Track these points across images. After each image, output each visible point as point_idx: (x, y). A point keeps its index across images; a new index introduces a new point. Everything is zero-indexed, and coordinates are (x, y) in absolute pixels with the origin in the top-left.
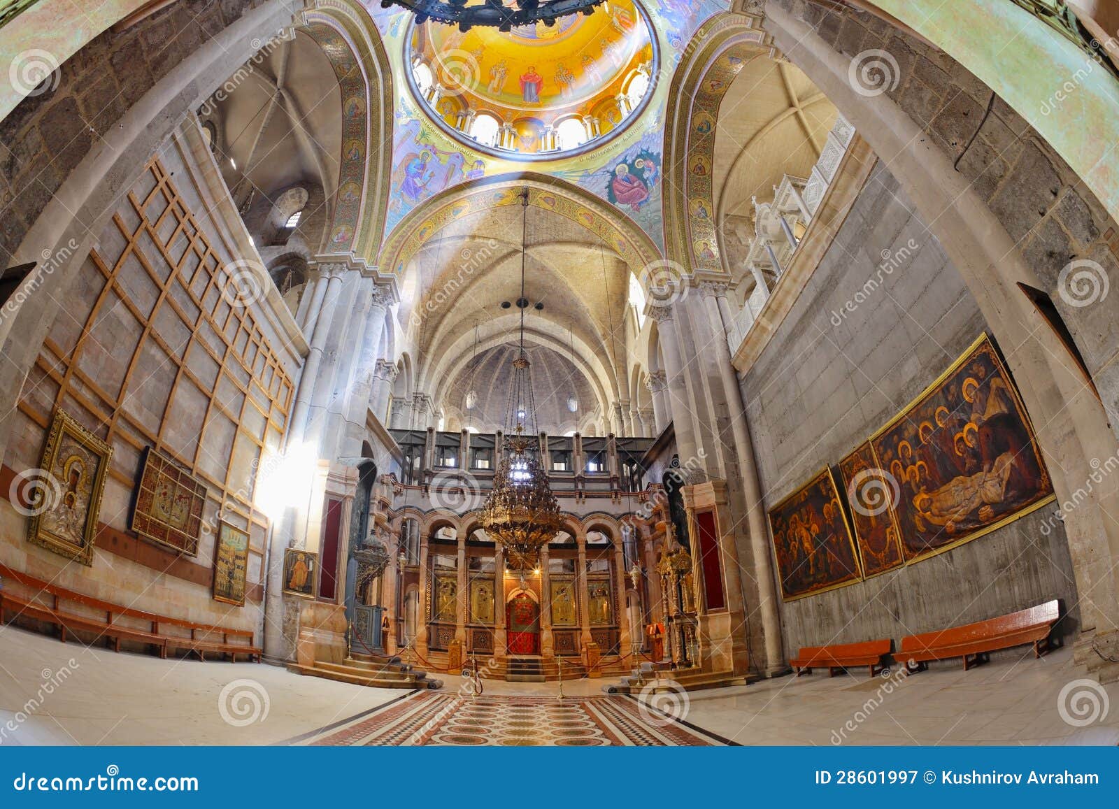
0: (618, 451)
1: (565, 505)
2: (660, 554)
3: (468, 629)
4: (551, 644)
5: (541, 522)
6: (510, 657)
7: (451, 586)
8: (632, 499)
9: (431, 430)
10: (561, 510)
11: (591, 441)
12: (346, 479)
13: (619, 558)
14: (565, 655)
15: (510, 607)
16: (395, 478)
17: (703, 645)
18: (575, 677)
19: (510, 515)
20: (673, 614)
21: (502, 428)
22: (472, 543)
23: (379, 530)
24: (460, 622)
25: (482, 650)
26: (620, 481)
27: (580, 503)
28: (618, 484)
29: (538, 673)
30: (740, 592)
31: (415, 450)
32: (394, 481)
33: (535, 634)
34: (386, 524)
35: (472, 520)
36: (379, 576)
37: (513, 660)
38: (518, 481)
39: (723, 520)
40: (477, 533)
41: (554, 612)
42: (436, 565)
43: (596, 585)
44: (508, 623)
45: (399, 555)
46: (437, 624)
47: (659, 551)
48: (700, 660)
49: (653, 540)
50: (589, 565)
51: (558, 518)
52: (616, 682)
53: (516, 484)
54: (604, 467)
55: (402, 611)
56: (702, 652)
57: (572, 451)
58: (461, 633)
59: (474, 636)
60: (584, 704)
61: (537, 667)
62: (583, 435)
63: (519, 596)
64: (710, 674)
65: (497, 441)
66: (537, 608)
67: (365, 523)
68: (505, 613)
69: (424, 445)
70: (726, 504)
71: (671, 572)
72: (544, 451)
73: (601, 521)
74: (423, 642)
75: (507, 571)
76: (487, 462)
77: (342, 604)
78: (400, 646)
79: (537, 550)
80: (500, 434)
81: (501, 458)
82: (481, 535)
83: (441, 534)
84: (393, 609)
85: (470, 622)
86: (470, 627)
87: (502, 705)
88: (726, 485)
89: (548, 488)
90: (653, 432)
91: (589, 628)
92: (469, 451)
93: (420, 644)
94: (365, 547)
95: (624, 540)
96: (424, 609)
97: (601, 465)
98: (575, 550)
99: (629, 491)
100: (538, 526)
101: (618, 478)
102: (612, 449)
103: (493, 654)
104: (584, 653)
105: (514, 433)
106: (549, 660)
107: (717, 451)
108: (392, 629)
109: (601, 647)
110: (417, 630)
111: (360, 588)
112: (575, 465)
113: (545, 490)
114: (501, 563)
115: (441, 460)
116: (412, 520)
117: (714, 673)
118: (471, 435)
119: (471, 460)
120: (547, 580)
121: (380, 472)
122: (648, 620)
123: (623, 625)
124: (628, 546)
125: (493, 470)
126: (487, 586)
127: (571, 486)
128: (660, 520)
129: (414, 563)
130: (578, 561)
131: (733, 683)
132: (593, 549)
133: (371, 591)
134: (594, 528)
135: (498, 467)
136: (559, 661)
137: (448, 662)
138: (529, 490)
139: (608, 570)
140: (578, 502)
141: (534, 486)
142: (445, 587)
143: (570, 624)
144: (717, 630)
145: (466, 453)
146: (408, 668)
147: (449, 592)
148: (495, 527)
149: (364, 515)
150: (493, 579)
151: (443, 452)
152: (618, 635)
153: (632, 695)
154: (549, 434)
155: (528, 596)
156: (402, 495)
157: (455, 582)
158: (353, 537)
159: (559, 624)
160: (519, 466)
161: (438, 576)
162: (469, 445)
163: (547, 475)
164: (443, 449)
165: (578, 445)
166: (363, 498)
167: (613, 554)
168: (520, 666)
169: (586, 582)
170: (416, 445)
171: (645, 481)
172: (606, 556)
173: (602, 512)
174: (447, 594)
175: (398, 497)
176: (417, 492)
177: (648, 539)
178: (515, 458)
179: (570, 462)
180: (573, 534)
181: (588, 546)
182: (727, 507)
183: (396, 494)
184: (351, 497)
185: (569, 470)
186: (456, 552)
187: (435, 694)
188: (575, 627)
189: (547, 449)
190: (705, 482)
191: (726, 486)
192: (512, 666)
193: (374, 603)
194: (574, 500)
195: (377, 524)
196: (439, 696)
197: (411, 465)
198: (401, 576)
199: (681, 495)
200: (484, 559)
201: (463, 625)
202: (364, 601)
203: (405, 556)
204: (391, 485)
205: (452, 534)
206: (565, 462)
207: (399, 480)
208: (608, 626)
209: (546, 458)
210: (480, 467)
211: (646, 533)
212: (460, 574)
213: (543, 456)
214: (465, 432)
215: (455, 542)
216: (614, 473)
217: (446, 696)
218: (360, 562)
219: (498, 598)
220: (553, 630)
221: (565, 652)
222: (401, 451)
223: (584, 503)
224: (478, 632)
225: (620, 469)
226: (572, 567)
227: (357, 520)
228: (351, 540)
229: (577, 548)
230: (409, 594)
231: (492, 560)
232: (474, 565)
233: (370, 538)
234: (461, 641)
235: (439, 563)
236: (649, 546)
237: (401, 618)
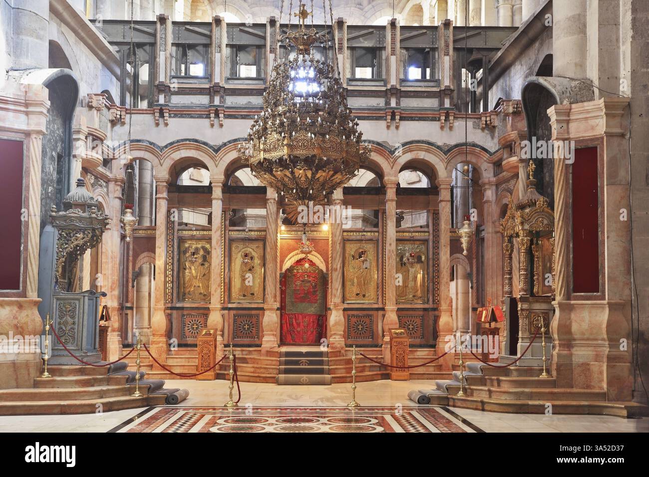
0: (455, 49)
1: (369, 130)
2: (506, 206)
3: (226, 312)
4: (340, 330)
5: (334, 155)
6: (284, 349)
7: (202, 252)
8: (470, 123)
9: (162, 19)
10: (363, 138)
11: (415, 33)
12: (27, 105)
13: (445, 210)
14: (361, 346)
15: (286, 278)
16: (110, 98)
17: (560, 345)
18: (371, 379)
19: (288, 145)
20: (517, 295)
21: (276, 14)
22: (232, 189)
23: (90, 179)
24: (216, 302)
25: (246, 341)
26: (455, 94)
27: (393, 128)
28: (451, 99)
29: (321, 372)
30: (629, 273)
31: (140, 53)
32: (108, 103)
33: (320, 316)
34: (101, 169)
35: (233, 155)
36: (92, 246)
37: (288, 354)
38: (301, 96)
39: (613, 162)
40: (240, 174)
41: (348, 284)
42: (180, 224)
43: (408, 247)
44: (283, 301)
45: (123, 213)
46: (182, 308)
47: (505, 201)
48: (554, 367)
49: (497, 185)
50: (400, 219)
51: (358, 150)
52: (429, 387)
53: (298, 100)
54: (432, 74)
55: (130, 295)
56: (559, 355)
57: (384, 48)
58: (215, 318)
59: (235, 321)
60: (383, 419)
61: (321, 363)
62: (402, 23)
63: (299, 262)
64: (569, 390)
65: (268, 35)
66: (323, 280)
67: (65, 170)
68: (278, 286)
69: (153, 45)
70: (622, 136)
71: (521, 233)
72: (341, 49)
73: (422, 155)
74: (161, 335)
75: (283, 228)
76: (254, 68)
77: (33, 295)
78: (126, 346)
79: (325, 196)
80: (273, 22)
81: (275, 60)
82: (246, 177)
83: (186, 179)
84: (116, 292)
85: (230, 303)
86: (230, 309)
87: (271, 421)
88: (629, 105)
89: (346, 106)
90: (517, 18)
91: (395, 308)
92: (226, 51)
93: (156, 339)
94: (68, 206)
95: (453, 183)
96: (162, 287)
97: (428, 70)
98: (381, 197)
99: (467, 110)
100: (328, 162)
101: (452, 91)
102: (447, 46)
103: (260, 346)
104: (387, 343)
105: (295, 21)
106: (337, 353)
107: (622, 48)
108: (115, 321)
109: (410, 335)
110: (153, 320)
111: (64, 268)
112: (388, 71)
113: (341, 109)
114: (274, 216)
115: (183, 66)
116: (142, 160)
117: (575, 390)
118: (229, 25)
119: (229, 65)
120: (338, 239)
121: (84, 91)
122: (480, 300)
123: (444, 306)
124: (458, 192)
125: (264, 80)
126: (254, 250)
127: (380, 102)
128: (511, 156)
129: (147, 223)
130: (384, 212)
131: (606, 411)
132: (406, 195)
133: (81, 271)
134: (411, 166)
135: (271, 75)
136: (353, 354)
137: (196, 362)
138: (317, 108)
139: (427, 226)
140: (388, 127)
141: (325, 103)
142: (194, 254)
143: (368, 302)
144: (585, 326)
145: (221, 55)
146: (137, 376)
147: (200, 261)
148: (266, 164)
149: (64, 157)
150: (262, 240)
151: (185, 54)
152: (437, 319)
153: (451, 409)
154: (350, 21)
155: (312, 263)
156: (123, 124)
157: (208, 246)
158: (47, 193)
159: (354, 302)
160: (302, 73)
161: (182, 240)
162: (225, 41)
163: (345, 86)
164: (184, 49)
165: (393, 39)
166: (60, 132)
167: (437, 204)
168: (297, 363)
169: (394, 245)
170: (140, 45)
171: (494, 95)
172: (426, 206)
173: (423, 142)
174: (197, 264)
175: (117, 128)
176: (148, 119)
177: (490, 183)
178: (296, 60)
179: (380, 66)
180: (379, 174)
181: (400, 191)
182: (624, 142)
183: (113, 123)
184: (39, 132)
185: (377, 77)
186: (209, 204)
187: (176, 411)
188: (376, 306)
189: (346, 45)
190: (592, 99)
191: (628, 107)
192: (287, 363)
193: (86, 287)
194: (383, 124)
195: (85, 170)
196: (181, 413)
197: (136, 77)
198: (128, 244)
199: (549, 119)
200: (250, 212)
201: (219, 306)
202: (70, 287)
203: (133, 214)
204: (105, 110)
205: (204, 177)
206: (373, 66)
207: (117, 101)
208: (422, 306)
209: (343, 60)
210: (243, 75)
211: (488, 174)
212: (216, 235)
213: (340, 57)
214: (218, 21)
215: (209, 189)
216: (447, 82)
217: (191, 412)
218: (60, 228)
219: (269, 265)
220: (345, 310)
221: (360, 341)
222: (117, 56)
223: (397, 127)
224: (238, 316)
225: (457, 77)
226: (375, 220)
227: (52, 168)
228: (45, 198)
229: (385, 194)
230: (141, 268)
231: (262, 212)
232: (235, 219)
233: (75, 192)
234: (216, 330)
235: (185, 221)
236: (490, 194)
237: (129, 305)
